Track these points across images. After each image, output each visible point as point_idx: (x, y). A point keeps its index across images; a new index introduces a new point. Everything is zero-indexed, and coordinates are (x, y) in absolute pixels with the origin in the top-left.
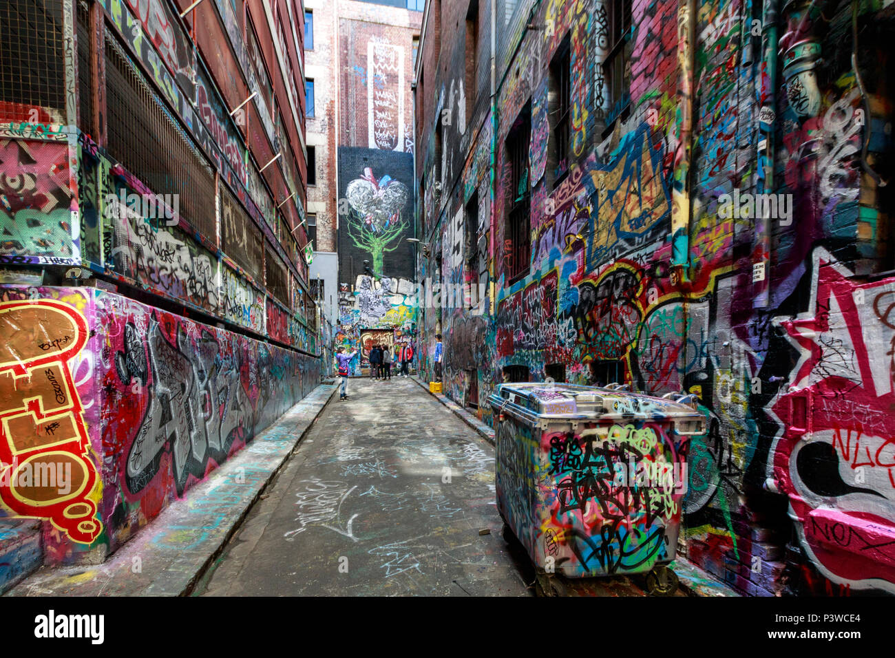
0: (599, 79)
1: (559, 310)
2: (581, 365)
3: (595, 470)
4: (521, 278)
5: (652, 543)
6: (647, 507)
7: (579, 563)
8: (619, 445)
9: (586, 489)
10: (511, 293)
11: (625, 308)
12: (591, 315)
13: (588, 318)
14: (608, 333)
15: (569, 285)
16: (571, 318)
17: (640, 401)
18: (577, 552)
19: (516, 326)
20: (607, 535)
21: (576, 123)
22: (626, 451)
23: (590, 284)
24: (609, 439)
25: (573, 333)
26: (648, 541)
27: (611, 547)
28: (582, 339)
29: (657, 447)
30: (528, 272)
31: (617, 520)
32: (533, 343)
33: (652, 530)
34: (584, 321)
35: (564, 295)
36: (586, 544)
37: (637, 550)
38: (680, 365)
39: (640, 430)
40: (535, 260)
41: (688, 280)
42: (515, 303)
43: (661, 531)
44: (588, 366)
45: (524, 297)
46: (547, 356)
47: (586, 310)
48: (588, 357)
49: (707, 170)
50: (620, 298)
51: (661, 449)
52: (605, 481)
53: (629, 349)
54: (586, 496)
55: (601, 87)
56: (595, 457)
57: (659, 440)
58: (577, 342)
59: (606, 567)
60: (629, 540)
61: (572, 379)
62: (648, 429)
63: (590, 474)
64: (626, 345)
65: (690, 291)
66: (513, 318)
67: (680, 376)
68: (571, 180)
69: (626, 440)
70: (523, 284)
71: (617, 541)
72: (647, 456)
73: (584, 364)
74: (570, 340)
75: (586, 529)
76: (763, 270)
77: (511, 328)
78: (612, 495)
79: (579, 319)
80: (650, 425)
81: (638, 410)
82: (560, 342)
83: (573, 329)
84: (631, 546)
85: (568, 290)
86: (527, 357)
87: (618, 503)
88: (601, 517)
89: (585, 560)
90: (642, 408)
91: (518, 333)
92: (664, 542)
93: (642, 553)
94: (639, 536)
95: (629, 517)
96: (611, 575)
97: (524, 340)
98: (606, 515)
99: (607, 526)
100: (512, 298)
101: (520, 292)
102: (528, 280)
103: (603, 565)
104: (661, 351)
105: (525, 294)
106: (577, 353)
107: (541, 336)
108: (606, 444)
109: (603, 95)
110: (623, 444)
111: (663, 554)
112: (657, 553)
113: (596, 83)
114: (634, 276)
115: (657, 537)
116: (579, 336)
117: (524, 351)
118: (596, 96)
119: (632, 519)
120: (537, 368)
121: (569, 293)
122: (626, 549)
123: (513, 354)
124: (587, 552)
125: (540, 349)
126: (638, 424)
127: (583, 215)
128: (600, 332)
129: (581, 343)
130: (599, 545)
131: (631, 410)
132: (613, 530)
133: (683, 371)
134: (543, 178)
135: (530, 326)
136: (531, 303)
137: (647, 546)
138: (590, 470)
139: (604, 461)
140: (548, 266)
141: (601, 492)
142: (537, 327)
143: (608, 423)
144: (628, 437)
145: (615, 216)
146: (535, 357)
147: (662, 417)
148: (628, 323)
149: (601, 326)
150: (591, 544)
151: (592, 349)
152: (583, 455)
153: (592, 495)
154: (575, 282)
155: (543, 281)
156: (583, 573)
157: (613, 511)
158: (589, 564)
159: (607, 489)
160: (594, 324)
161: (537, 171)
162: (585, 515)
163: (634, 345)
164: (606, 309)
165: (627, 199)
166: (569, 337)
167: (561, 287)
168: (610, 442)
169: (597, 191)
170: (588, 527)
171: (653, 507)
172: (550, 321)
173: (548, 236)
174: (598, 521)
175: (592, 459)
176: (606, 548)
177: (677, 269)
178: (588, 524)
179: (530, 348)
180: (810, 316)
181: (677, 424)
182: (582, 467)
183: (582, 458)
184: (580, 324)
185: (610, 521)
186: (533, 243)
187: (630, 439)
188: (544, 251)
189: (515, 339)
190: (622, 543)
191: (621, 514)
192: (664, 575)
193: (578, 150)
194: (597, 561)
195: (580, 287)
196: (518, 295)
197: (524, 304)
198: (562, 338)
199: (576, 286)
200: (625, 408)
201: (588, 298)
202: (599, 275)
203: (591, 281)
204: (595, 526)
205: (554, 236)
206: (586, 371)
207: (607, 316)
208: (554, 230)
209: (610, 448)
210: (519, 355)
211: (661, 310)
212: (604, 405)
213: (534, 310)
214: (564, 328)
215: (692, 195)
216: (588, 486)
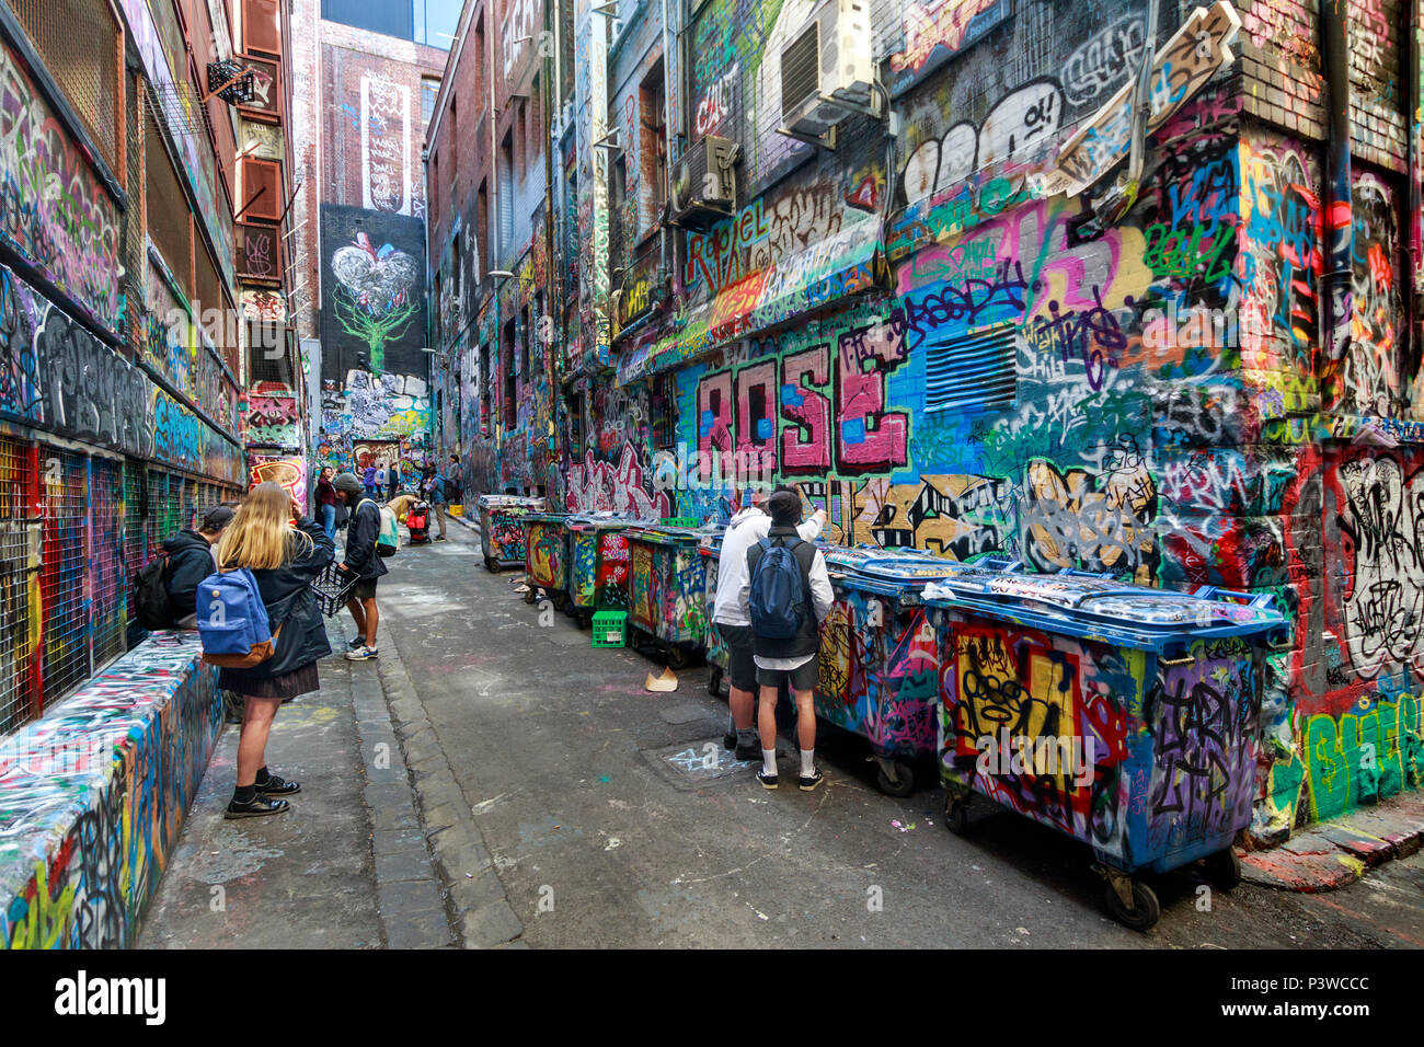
1: (527, 455)
4: (513, 428)
8: (516, 515)
10: (508, 436)
12: (536, 462)
15: (530, 443)
16: (531, 461)
18: (503, 551)
19: (511, 461)
20: (513, 545)
21: (530, 356)
22: (518, 517)
27: (515, 550)
30: (516, 427)
32: (518, 474)
35: (529, 448)
36: (506, 548)
40: (518, 421)
42: (510, 445)
45: (515, 442)
46: (523, 482)
47: (535, 459)
49: (556, 417)
50: (543, 457)
52: (512, 527)
56: (508, 518)
59: (514, 556)
60: (521, 547)
66: (509, 455)
68: (530, 385)
69: (518, 513)
70: (514, 434)
71: (517, 547)
76: (562, 456)
78: (514, 531)
79: (533, 463)
80: (526, 507)
81: (522, 503)
83: (531, 468)
87: (517, 535)
88: (511, 539)
89: (506, 554)
91: (511, 466)
95: (521, 539)
99: (513, 542)
102: (516, 432)
105: (515, 439)
114: (545, 448)
117: (515, 480)
120: (521, 490)
122: (520, 550)
123: (510, 480)
125: (522, 478)
126: (522, 507)
130: (511, 549)
134: (520, 373)
135: (517, 462)
136: (517, 447)
138: (506, 523)
139: (511, 519)
140: (523, 428)
142: (520, 464)
143: (511, 507)
152: (504, 518)
153: (507, 532)
155: (522, 437)
156: (506, 558)
157: (515, 537)
161: (518, 367)
162: (506, 538)
168: (512, 513)
169: (536, 399)
172: (524, 461)
173: (522, 409)
177: (549, 450)
178: (507, 542)
180: (569, 473)
186: (517, 410)
188: (521, 418)
189: (511, 470)
191: (518, 538)
193: (531, 372)
194: (510, 554)
195: (533, 446)
196: (511, 440)
197: (514, 447)
200: (517, 502)
201: (535, 454)
203: (536, 444)
205: (524, 411)
213: (518, 453)
214: (528, 466)
215: (555, 423)
216: (506, 528)
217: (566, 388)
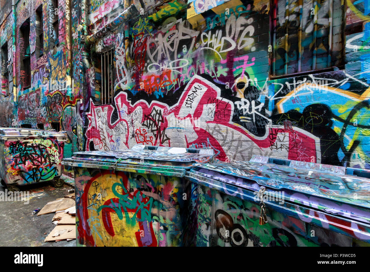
0: (52, 28)
1: (41, 103)
2: (48, 124)
3: (29, 152)
4: (28, 88)
5: (52, 172)
6: (50, 162)
7: (24, 180)
8: (38, 144)
9: (25, 158)
10: (24, 93)
11: (59, 106)
12: (51, 107)
13: (50, 108)
14: (55, 113)
15: (44, 95)
16: (45, 107)
17: (45, 132)
18: (23, 177)
19: (26, 108)
20: (35, 171)
21: (45, 39)
22: (40, 146)
23: (50, 96)
24: (34, 143)
25: (46, 112)
26: (51, 171)
27: (37, 174)
28: (48, 115)
29: (52, 145)
30: (30, 87)
31: (38, 166)
32: (32, 115)
33: (52, 168)
34: (49, 108)
35: (43, 98)
36: (26, 174)
37: (47, 174)
38: (71, 124)
39: (46, 140)
40: (33, 83)
41: (71, 100)
42: (25, 98)
43: (55, 168)
44: (50, 124)
45: (29, 96)
46: (37, 120)
47: (49, 105)
48: (50, 121)
49: (75, 72)
50: (58, 103)
51: (53, 145)
52: (33, 155)
53: (60, 119)
54: (25, 160)
55: (52, 31)
56: (29, 148)
57: (53, 143)
58: (47, 116)
59: (35, 180)
60: (44, 171)
61: (46, 129)
62: (48, 140)
63: (27, 153)
64: (60, 118)
65: (72, 103)
66: (24, 104)
67: (71, 127)
68: (44, 58)
69: (40, 143)
70: (28, 91)
71: (39, 172)
72: (48, 147)
73: (49, 123)
74: (45, 115)
75: (26, 170)
76: (82, 101)
77: (24, 108)
78: (36, 159)
79: (47, 108)
80: (48, 139)
81: (44, 134)
82: (42, 115)
83: (45, 111)
84: (44, 173)
85: (44, 97)
86: (30, 121)
87: (38, 161)
88: (32, 166)
89: (27, 179)
90: (45, 134)
91: (26, 111)
92: (57, 171)
93: (49, 175)
94: (47, 170)
95: (43, 165)
96: (37, 183)
97: (29, 114)
98: (34, 165)
99: (34, 168)
100: (24, 96)
101: (27, 94)
102: (30, 90)
103: (34, 180)
104: (67, 120)
105: (29, 95)
106: (47, 120)
107: (35, 113)
108: (32, 144)
109: (53, 34)
110: (39, 144)
111: (57, 174)
112: (54, 174)
113: (50, 29)
114: (61, 96)
115: (54, 170)
116: (47, 114)
117: (29, 118)
118: (50, 33)
119: (44, 165)
120: (34, 125)
121: (44, 98)
122: (42, 174)
123: (25, 119)
124: (27, 177)
125: (35, 118)
126: (44, 138)
127: (47, 72)
128: (53, 113)
129: (48, 116)
130: (32, 174)
131: (41, 134)
132: (37, 169)
133: (72, 126)
134: (34, 52)
135: (31, 108)
136: (32, 99)
137: (50, 173)
138: (27, 152)
139: (32, 149)
140: (37, 86)
141: (31, 158)
142: (34, 109)
143: (33, 138)
144: (41, 142)
145: (56, 76)
146: (33, 121)
147: (52, 137)
148: (60, 111)
149: (53, 111)
150: (28, 174)
151: (51, 118)
152: (24, 148)
153: (28, 159)
154: (46, 94)
155: (36, 92)
156: (26, 183)
157: (37, 163)
158: (28, 180)
159: (34, 157)
160: (51, 110)
161: (32, 48)
162: (26, 166)
163: (62, 117)
164: (55, 106)
165: (59, 71)
166: (44, 114)
167: (42, 95)
168: (34, 144)
169: (51, 65)
170: (27, 169)
171: (52, 161)
172: (38, 107)
173: (37, 74)
174: (31, 167)
175: (27, 149)
176: (35, 174)
177: (68, 97)
178: (27, 168)
179: (31, 117)
180: (90, 113)
181: (58, 138)
182: (24, 151)
183: (23, 149)
184: (47, 109)
185: (35, 167)
186: (32, 76)
187: (42, 143)
188: (36, 80)
189: (26, 113)
190: (41, 173)
191: (39, 164)
192: (59, 181)
193: (46, 49)
194: (32, 179)
195: (47, 96)
196: (26, 95)
197: (29, 99)
198: (42, 114)
199: (46, 96)
200: (39, 134)
201: (50, 101)
202: (52, 94)
203: (50, 95)
204: (30, 169)
205: (39, 75)
206: (50, 126)
207: (55, 108)
208: (39, 74)
209: (34, 145)
210: (28, 120)
211: (67, 108)
212: (31, 133)
213: (32, 102)
214: (43, 110)
215: (72, 77)
216: (26, 157)
217: (89, 47)
